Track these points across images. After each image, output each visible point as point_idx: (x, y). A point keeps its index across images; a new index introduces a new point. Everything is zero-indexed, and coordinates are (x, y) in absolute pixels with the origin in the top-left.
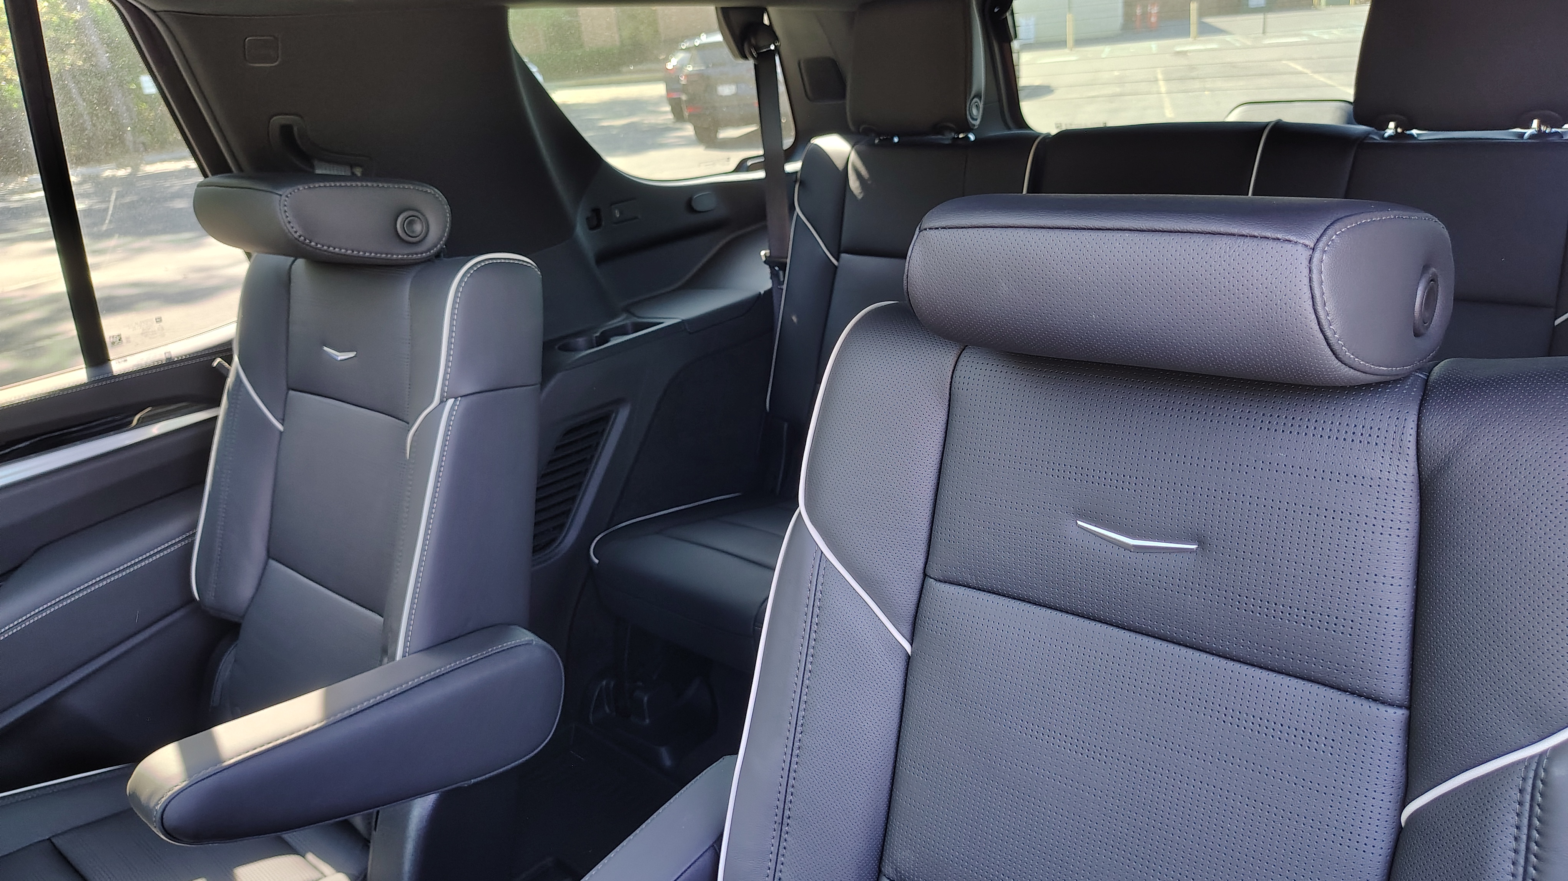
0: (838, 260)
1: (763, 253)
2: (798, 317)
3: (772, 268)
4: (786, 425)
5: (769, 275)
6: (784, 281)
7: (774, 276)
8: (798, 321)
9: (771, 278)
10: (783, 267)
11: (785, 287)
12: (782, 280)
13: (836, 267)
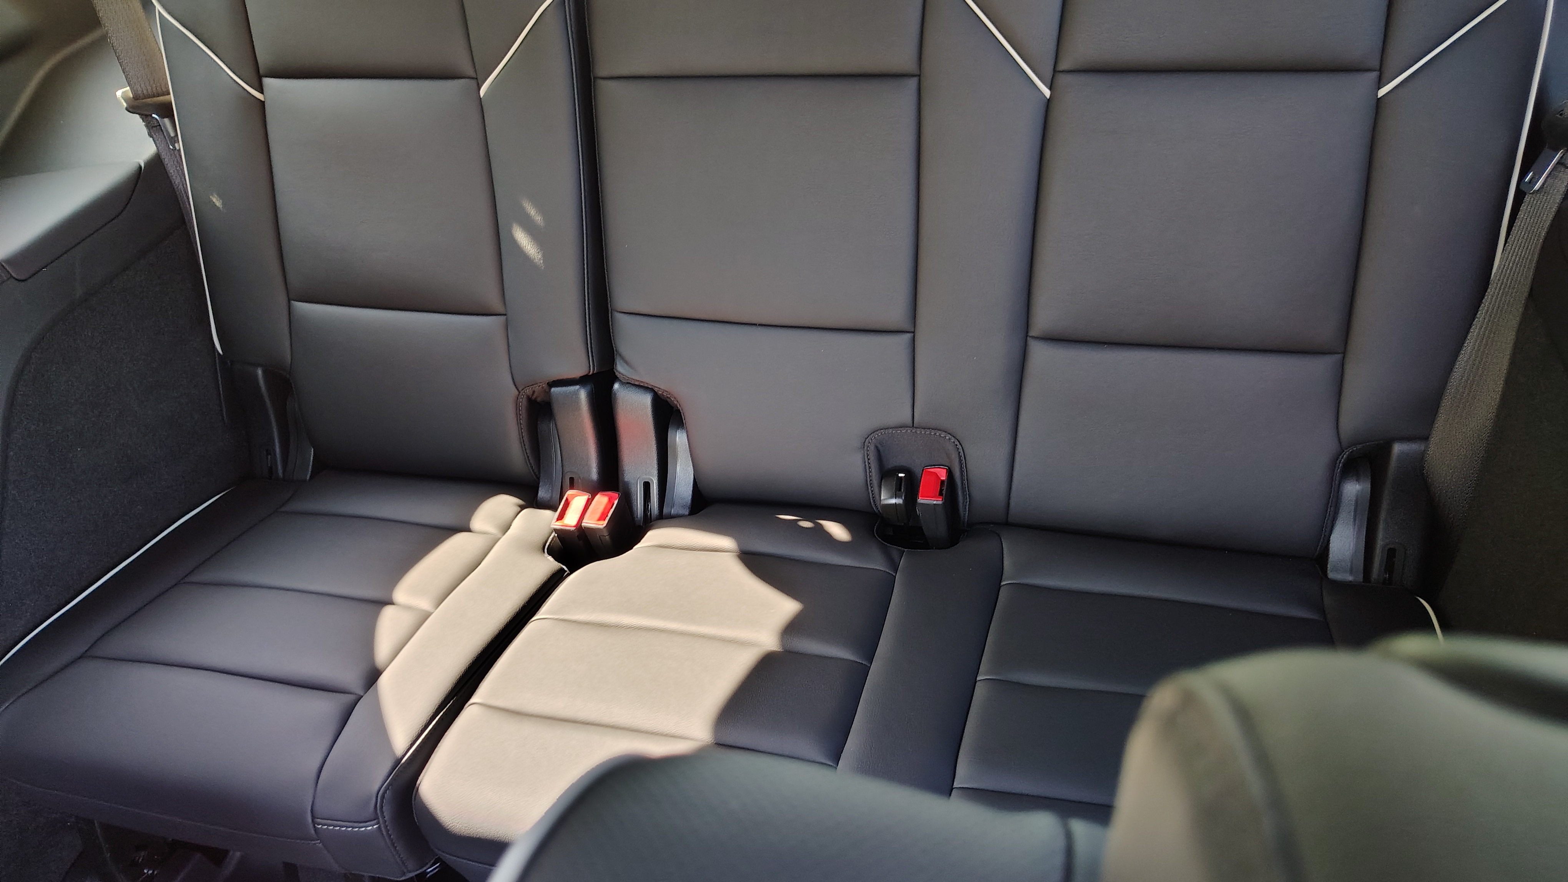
0: (262, 92)
1: (119, 93)
2: (220, 196)
3: (146, 117)
4: (260, 372)
5: (145, 131)
6: (177, 135)
7: (154, 129)
8: (223, 204)
9: (151, 135)
10: (166, 111)
11: (180, 145)
12: (172, 134)
13: (263, 103)
